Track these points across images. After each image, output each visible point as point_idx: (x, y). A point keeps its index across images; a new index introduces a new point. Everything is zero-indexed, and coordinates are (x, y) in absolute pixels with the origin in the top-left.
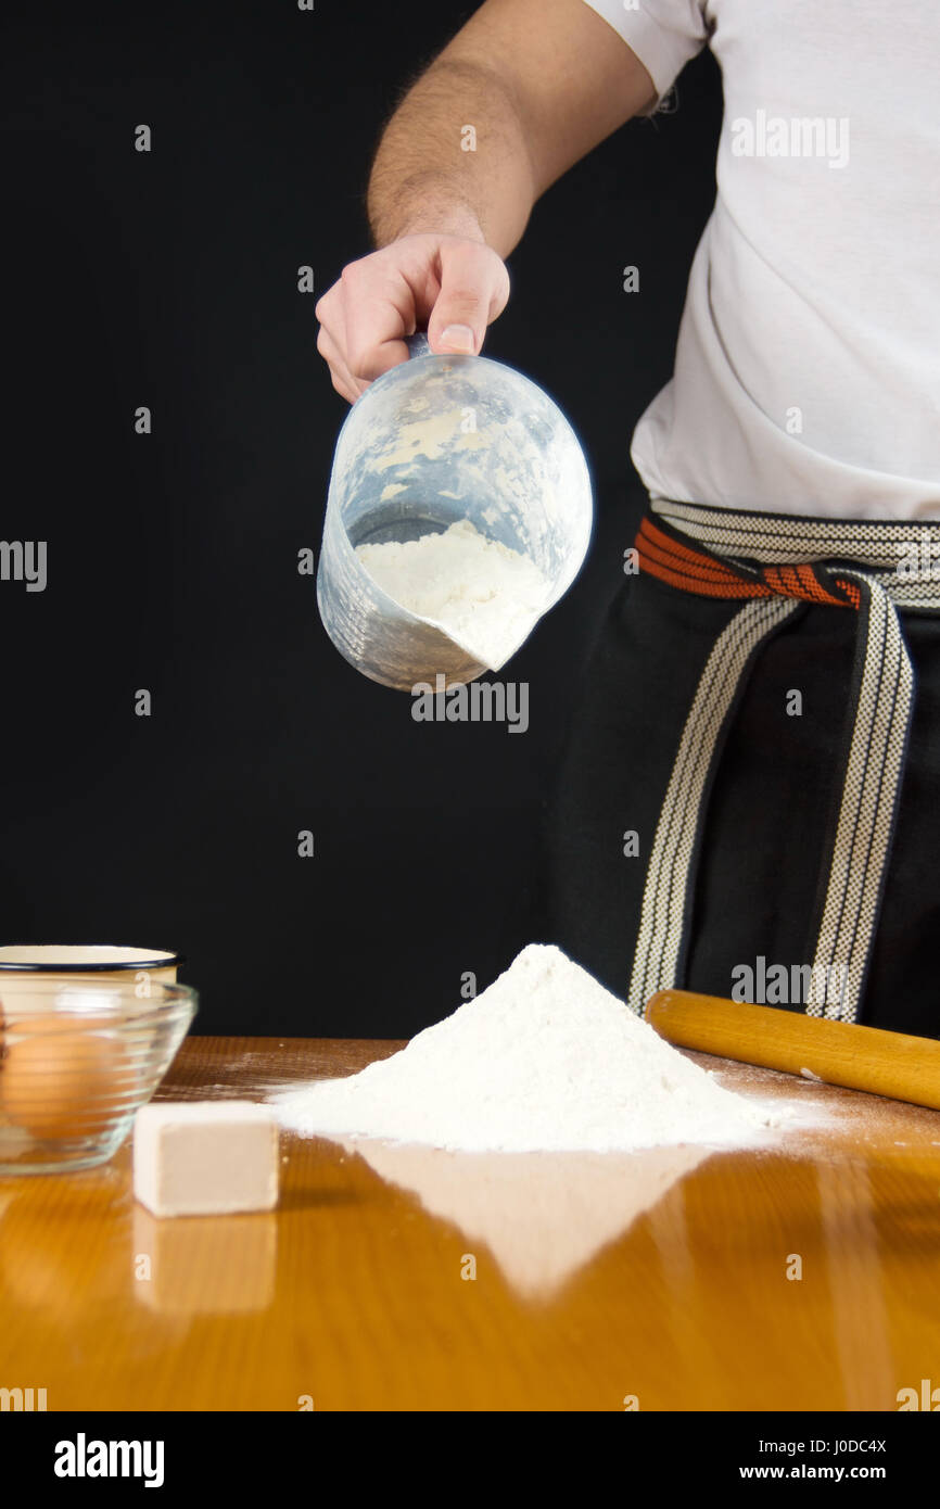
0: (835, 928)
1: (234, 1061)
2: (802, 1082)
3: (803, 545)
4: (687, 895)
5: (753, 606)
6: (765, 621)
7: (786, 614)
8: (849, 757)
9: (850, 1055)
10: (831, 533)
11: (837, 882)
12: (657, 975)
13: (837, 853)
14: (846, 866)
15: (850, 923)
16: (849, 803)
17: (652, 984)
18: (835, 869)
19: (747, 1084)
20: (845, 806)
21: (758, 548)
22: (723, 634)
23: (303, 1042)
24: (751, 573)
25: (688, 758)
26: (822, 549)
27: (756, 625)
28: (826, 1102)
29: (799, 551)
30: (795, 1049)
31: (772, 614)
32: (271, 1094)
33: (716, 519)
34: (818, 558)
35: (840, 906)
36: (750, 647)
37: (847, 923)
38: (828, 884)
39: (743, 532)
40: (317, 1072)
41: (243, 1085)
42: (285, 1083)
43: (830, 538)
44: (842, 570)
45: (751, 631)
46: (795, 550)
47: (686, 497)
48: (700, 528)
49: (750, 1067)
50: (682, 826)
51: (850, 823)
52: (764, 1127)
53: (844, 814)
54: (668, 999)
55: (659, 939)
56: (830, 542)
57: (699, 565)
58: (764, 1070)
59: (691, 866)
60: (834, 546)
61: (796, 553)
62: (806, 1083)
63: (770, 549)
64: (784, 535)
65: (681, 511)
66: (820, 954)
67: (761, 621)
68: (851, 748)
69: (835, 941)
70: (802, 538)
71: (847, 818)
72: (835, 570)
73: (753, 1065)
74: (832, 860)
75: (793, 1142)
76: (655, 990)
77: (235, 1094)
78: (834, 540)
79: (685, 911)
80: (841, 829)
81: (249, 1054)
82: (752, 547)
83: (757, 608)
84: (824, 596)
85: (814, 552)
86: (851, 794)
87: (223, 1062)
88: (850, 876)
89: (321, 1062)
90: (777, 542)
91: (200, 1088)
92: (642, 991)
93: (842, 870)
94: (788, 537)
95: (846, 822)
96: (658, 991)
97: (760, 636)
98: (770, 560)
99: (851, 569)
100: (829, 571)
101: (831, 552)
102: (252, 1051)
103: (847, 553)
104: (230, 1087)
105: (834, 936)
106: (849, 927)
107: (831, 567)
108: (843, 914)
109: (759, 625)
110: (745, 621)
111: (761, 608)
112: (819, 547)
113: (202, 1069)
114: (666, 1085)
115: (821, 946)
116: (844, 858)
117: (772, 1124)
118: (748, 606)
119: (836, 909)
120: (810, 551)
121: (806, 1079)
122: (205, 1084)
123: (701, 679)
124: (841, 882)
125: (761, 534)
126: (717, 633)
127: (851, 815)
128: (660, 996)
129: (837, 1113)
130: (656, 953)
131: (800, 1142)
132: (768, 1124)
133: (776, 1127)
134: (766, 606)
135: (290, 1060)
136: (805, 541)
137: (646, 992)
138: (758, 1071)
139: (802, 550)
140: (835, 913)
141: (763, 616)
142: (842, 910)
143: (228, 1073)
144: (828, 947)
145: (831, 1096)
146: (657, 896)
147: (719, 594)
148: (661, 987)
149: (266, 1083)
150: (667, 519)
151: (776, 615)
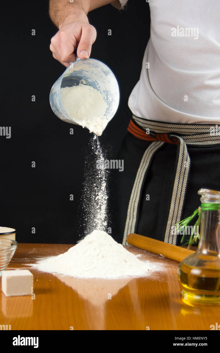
0: (171, 219)
1: (30, 251)
2: (160, 257)
3: (165, 129)
4: (137, 211)
5: (154, 143)
6: (156, 147)
7: (161, 145)
8: (175, 180)
9: (170, 252)
10: (172, 126)
11: (172, 209)
12: (130, 229)
13: (172, 202)
14: (174, 205)
15: (175, 218)
16: (175, 191)
17: (129, 231)
18: (171, 206)
19: (147, 258)
20: (174, 191)
21: (155, 129)
22: (147, 150)
23: (48, 245)
24: (153, 135)
25: (138, 179)
26: (169, 130)
27: (154, 148)
28: (164, 263)
29: (164, 130)
30: (159, 250)
31: (158, 145)
32: (37, 261)
33: (146, 122)
34: (169, 132)
35: (173, 214)
36: (153, 153)
37: (174, 218)
38: (170, 209)
39: (152, 125)
40: (49, 254)
41: (32, 258)
42: (41, 258)
43: (171, 128)
44: (174, 136)
45: (153, 149)
46: (163, 130)
47: (140, 116)
48: (142, 124)
49: (149, 253)
50: (136, 195)
51: (175, 195)
52: (148, 271)
53: (173, 193)
54: (132, 236)
55: (131, 221)
56: (171, 129)
57: (142, 132)
58: (152, 254)
59: (138, 204)
60: (172, 129)
61: (164, 131)
62: (161, 257)
63: (158, 130)
64: (161, 126)
65: (138, 119)
66: (168, 225)
67: (155, 147)
68: (175, 178)
69: (171, 222)
70: (165, 127)
71: (174, 194)
72: (172, 135)
73: (150, 252)
74: (171, 204)
75: (153, 275)
76: (130, 233)
77: (29, 261)
78: (172, 128)
79: (137, 215)
80: (173, 197)
81: (34, 249)
82: (154, 129)
83: (155, 143)
84: (170, 142)
85: (168, 131)
86: (175, 189)
87: (28, 251)
88: (175, 207)
89: (51, 251)
90: (159, 128)
91: (21, 259)
92: (127, 233)
93: (173, 206)
94: (162, 127)
95: (174, 195)
96: (131, 233)
97: (155, 150)
98: (158, 132)
99: (176, 135)
100: (171, 135)
101: (172, 131)
102: (35, 248)
103: (175, 131)
104: (28, 259)
105: (171, 221)
106: (175, 219)
107: (171, 134)
108: (173, 216)
109: (155, 148)
110: (152, 147)
111: (156, 143)
112: (169, 129)
113: (23, 253)
114: (125, 261)
115: (168, 223)
116: (174, 203)
117: (150, 270)
118: (153, 143)
119: (172, 215)
120: (167, 130)
121: (161, 256)
122: (23, 258)
123: (141, 160)
124: (173, 209)
125: (156, 126)
126: (145, 150)
127: (175, 193)
128: (131, 234)
129: (166, 267)
130: (130, 224)
131: (155, 275)
132: (149, 270)
133: (151, 271)
134: (157, 143)
135: (44, 250)
136: (166, 128)
137: (128, 233)
138: (151, 254)
139: (165, 130)
140: (171, 216)
141: (156, 146)
142: (173, 215)
143: (29, 254)
144: (170, 224)
145: (166, 262)
146: (131, 211)
147: (146, 140)
148: (131, 232)
149: (37, 257)
150: (136, 121)
151: (159, 145)
